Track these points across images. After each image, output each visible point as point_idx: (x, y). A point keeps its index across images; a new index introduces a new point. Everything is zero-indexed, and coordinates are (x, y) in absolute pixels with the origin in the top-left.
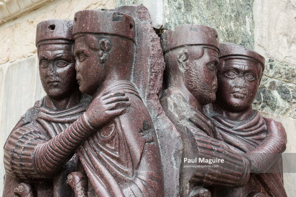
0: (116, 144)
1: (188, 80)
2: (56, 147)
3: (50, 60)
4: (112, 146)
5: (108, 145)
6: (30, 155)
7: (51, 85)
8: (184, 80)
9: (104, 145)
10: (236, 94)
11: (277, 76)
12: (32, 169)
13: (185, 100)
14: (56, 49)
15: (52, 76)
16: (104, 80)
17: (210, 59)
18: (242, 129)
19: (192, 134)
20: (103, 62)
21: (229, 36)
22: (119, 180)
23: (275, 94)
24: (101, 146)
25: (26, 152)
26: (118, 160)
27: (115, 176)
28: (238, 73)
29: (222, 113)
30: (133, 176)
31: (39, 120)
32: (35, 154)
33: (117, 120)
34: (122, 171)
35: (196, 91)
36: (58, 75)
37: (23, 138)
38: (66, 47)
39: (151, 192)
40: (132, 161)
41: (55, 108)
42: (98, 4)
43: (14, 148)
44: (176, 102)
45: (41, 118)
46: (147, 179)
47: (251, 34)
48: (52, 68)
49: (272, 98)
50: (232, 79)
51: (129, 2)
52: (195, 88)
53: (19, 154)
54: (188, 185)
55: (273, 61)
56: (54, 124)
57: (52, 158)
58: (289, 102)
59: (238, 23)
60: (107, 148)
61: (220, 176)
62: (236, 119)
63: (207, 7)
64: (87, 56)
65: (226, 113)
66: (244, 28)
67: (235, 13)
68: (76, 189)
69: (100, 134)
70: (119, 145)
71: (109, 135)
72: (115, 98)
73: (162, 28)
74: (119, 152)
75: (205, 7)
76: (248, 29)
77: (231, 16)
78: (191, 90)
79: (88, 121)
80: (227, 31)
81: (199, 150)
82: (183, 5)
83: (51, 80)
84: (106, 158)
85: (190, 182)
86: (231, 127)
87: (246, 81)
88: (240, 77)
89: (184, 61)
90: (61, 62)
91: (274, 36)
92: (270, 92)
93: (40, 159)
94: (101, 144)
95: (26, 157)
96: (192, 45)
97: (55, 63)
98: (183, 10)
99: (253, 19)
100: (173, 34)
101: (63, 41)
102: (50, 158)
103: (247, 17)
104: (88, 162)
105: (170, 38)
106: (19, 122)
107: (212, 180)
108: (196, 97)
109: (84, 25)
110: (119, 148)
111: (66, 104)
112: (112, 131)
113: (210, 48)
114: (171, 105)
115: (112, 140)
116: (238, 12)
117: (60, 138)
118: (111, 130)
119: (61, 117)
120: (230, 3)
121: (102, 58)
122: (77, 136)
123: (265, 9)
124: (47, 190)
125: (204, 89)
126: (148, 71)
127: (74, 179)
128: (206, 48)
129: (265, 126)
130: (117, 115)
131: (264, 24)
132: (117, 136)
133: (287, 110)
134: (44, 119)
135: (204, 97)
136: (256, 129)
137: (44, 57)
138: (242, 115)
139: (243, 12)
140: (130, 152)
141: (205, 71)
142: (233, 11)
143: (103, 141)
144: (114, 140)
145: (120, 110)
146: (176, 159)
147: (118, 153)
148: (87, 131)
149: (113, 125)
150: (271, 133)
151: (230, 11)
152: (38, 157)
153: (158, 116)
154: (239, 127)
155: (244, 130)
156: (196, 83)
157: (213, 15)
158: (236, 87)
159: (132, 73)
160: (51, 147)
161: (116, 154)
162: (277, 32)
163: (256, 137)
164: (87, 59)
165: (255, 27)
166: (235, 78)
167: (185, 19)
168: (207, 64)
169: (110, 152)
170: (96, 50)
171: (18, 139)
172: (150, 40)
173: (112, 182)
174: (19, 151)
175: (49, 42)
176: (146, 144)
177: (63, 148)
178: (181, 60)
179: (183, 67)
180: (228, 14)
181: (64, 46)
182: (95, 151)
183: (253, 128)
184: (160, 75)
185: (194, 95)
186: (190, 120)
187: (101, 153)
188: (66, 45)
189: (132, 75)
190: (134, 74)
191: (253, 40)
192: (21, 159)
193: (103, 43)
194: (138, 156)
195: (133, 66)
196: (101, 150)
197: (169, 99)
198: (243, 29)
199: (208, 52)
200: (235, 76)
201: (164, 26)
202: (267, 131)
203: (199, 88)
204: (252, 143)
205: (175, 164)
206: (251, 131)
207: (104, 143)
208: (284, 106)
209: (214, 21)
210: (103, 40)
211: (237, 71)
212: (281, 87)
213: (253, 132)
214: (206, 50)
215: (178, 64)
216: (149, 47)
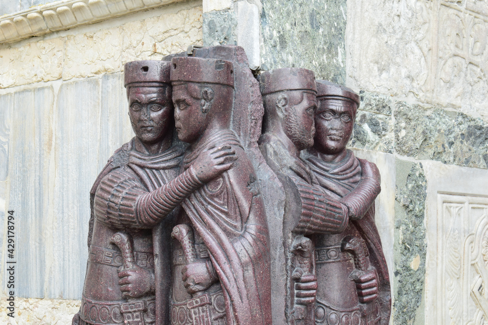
0: (224, 198)
1: (287, 126)
2: (162, 200)
3: (143, 104)
4: (221, 200)
5: (216, 199)
6: (131, 207)
7: (145, 130)
8: (282, 126)
9: (212, 200)
10: (333, 137)
11: (367, 108)
12: (134, 220)
13: (284, 147)
14: (149, 93)
15: (146, 120)
16: (205, 129)
17: (309, 104)
18: (338, 172)
19: (295, 184)
20: (205, 111)
21: (322, 70)
22: (229, 234)
23: (366, 127)
24: (209, 200)
25: (125, 202)
26: (226, 214)
27: (225, 230)
28: (335, 114)
29: (316, 155)
30: (242, 230)
31: (130, 165)
32: (137, 206)
33: (225, 174)
34: (232, 226)
35: (295, 137)
36: (152, 120)
37: (118, 186)
38: (160, 90)
39: (260, 246)
40: (241, 215)
41: (147, 153)
42: (179, 30)
43: (110, 197)
44: (276, 150)
45: (133, 163)
46: (256, 233)
47: (342, 66)
48: (146, 112)
49: (362, 133)
50: (327, 120)
51: (220, 36)
52: (294, 135)
53: (116, 204)
54: (290, 235)
55: (364, 92)
56: (148, 170)
57: (157, 210)
58: (379, 135)
59: (330, 56)
60: (215, 202)
61: (321, 226)
62: (331, 161)
63: (301, 41)
64: (188, 105)
65: (320, 154)
66: (336, 59)
67: (328, 44)
68: (183, 242)
69: (207, 188)
70: (228, 199)
71: (217, 189)
72: (222, 152)
73: (259, 69)
74: (228, 206)
75: (299, 42)
76: (340, 60)
77: (323, 48)
78: (290, 137)
79: (197, 176)
80: (320, 65)
81: (302, 201)
82: (278, 43)
83: (145, 125)
84: (215, 213)
85: (292, 232)
86: (327, 171)
87: (342, 123)
88: (336, 118)
89: (283, 106)
90: (155, 106)
91: (365, 65)
92: (360, 126)
93: (143, 211)
94: (209, 198)
95: (126, 207)
96: (291, 90)
97: (149, 106)
98: (278, 48)
99: (345, 49)
100: (271, 77)
101: (157, 84)
102: (154, 210)
103: (339, 47)
104: (195, 215)
105: (268, 81)
106: (107, 166)
107: (314, 230)
108: (295, 143)
109: (185, 73)
110: (228, 202)
111: (159, 148)
112: (221, 185)
113: (309, 93)
114: (271, 153)
115: (220, 194)
116: (330, 43)
117: (165, 190)
118: (219, 184)
119: (155, 163)
120: (323, 35)
121: (204, 108)
122: (184, 189)
123: (356, 36)
124: (143, 238)
125: (303, 135)
126: (249, 118)
127: (181, 232)
128: (305, 92)
129: (359, 168)
130: (226, 170)
131: (356, 53)
132: (225, 190)
133: (377, 144)
134: (136, 165)
135: (303, 143)
136: (351, 172)
137: (137, 101)
138: (337, 157)
139: (336, 43)
140: (239, 207)
141: (304, 116)
142: (325, 43)
143: (211, 195)
144: (222, 194)
145: (228, 165)
146: (279, 210)
147: (226, 207)
148: (195, 185)
149: (221, 179)
150: (367, 176)
151: (322, 43)
152: (141, 208)
153: (259, 165)
154: (336, 171)
155: (340, 173)
156: (295, 129)
157: (306, 50)
158: (332, 129)
159: (232, 119)
160: (156, 200)
161: (224, 208)
162: (368, 60)
163: (351, 180)
164: (189, 108)
165: (347, 57)
166: (331, 119)
167: (280, 57)
168: (307, 109)
169: (219, 207)
170: (198, 99)
171: (113, 187)
172: (250, 86)
173: (223, 236)
174: (116, 201)
175: (142, 84)
176: (254, 197)
177: (170, 201)
178: (280, 105)
179: (282, 112)
180: (321, 46)
181: (158, 89)
182: (203, 205)
183: (348, 171)
184: (260, 122)
185: (293, 141)
186: (291, 168)
187: (209, 207)
188: (160, 88)
189: (231, 122)
190: (234, 120)
191: (345, 72)
192: (120, 209)
193: (206, 92)
194: (247, 210)
195: (232, 112)
196: (209, 203)
197: (268, 146)
198: (335, 61)
199: (307, 96)
200: (331, 117)
201: (260, 67)
202: (362, 173)
203: (298, 134)
204: (347, 186)
205: (278, 214)
206: (346, 174)
207: (212, 197)
208: (374, 140)
209: (307, 56)
210: (206, 89)
211: (334, 112)
212: (371, 120)
213: (349, 175)
214: (305, 94)
215: (277, 109)
216: (248, 93)
